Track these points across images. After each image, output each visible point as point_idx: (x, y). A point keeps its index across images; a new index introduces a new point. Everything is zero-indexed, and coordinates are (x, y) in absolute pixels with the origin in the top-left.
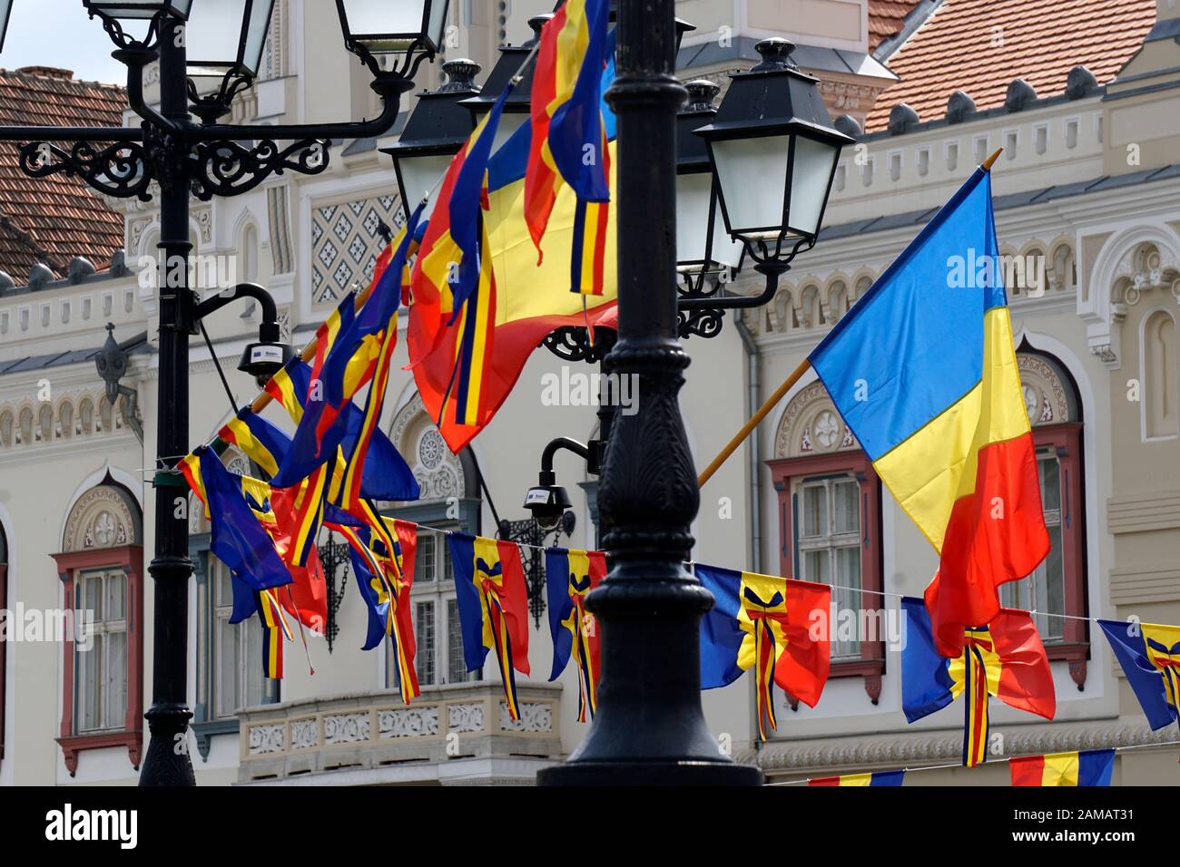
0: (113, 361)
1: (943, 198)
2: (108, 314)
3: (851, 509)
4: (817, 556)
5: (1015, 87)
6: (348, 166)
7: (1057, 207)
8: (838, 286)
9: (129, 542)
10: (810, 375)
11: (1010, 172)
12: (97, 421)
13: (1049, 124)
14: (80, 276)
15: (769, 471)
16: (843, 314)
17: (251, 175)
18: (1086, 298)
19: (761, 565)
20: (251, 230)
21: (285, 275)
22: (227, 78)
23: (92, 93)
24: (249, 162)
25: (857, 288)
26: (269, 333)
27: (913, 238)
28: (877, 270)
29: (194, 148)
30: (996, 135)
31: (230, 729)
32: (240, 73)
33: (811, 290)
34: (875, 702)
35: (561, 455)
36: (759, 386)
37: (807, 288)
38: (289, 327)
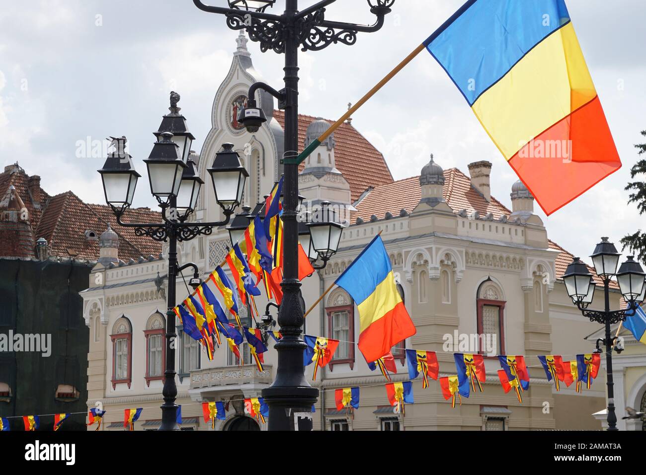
0: (159, 281)
1: (369, 241)
2: (158, 269)
3: (346, 319)
4: (338, 332)
5: (387, 213)
6: (219, 232)
7: (398, 244)
8: (343, 263)
9: (162, 328)
10: (336, 286)
11: (386, 235)
12: (155, 297)
13: (396, 223)
14: (151, 260)
15: (325, 310)
16: (345, 269)
17: (192, 235)
18: (405, 267)
19: (323, 335)
20: (194, 248)
21: (202, 260)
22: (187, 211)
23: (155, 214)
24: (192, 232)
25: (348, 264)
26: (196, 276)
27: (362, 251)
28: (353, 259)
29: (178, 229)
30: (383, 226)
31: (188, 375)
32: (190, 210)
33: (336, 264)
34: (352, 369)
35: (271, 306)
36: (323, 288)
37: (335, 264)
38: (203, 273)
